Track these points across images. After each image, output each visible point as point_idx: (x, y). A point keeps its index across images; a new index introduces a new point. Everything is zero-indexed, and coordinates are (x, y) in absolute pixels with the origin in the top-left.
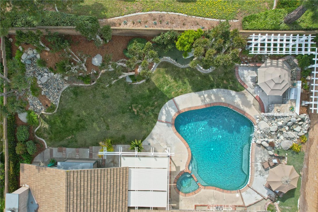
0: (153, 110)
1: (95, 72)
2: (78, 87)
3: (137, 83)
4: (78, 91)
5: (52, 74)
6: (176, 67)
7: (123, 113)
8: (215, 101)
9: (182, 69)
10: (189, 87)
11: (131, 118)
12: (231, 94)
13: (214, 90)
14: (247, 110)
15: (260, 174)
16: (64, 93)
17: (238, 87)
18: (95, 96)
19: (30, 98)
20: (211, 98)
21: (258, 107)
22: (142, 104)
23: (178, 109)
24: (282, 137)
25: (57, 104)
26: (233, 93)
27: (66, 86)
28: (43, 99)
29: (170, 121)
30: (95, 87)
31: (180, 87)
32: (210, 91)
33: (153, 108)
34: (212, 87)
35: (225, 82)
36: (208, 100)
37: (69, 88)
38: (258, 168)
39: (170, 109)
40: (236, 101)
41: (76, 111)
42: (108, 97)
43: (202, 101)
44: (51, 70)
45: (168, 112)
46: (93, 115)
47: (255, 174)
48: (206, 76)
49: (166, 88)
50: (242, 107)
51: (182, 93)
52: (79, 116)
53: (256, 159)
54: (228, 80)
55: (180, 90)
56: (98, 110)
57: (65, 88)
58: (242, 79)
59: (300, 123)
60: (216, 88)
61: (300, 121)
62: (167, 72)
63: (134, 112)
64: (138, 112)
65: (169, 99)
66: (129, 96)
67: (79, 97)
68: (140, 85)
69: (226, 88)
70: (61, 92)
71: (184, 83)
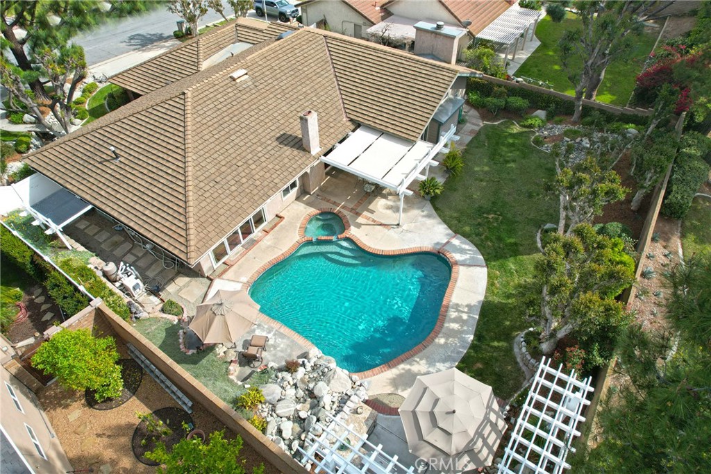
0: (478, 235)
3: (539, 235)
7: (494, 203)
8: (446, 325)
10: (496, 300)
11: (481, 207)
13: (471, 338)
19: (564, 128)
20: (455, 320)
21: (386, 401)
22: (497, 227)
23: (463, 265)
25: (543, 149)
29: (446, 248)
31: (503, 286)
32: (473, 329)
33: (483, 237)
34: (479, 336)
35: (479, 365)
36: (453, 314)
38: (263, 330)
39: (467, 256)
40: (423, 362)
41: (523, 161)
43: (457, 305)
45: (462, 251)
48: (507, 336)
49: (512, 267)
50: (403, 367)
51: (491, 284)
53: (282, 336)
54: (480, 371)
55: (498, 285)
56: (513, 180)
60: (473, 341)
63: (488, 214)
64: (486, 218)
65: (487, 260)
66: (519, 218)
71: (509, 296)
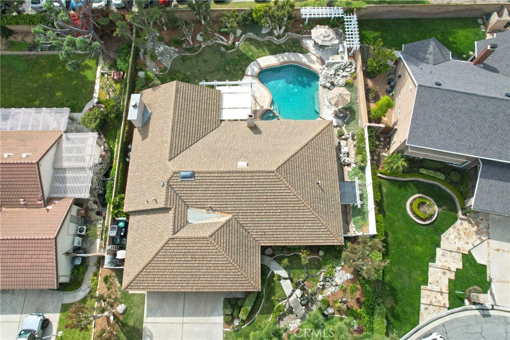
0: (241, 68)
1: (198, 45)
2: (185, 56)
3: (229, 51)
4: (185, 58)
5: (167, 47)
6: (257, 40)
7: (219, 71)
8: (287, 60)
9: (262, 42)
10: (268, 52)
11: (225, 74)
12: (299, 56)
13: (286, 53)
14: (312, 65)
15: (328, 108)
16: (175, 60)
17: (304, 51)
18: (197, 61)
19: (149, 62)
20: (284, 59)
21: (320, 63)
22: (233, 65)
23: (260, 66)
24: (339, 78)
25: (169, 67)
26: (301, 55)
27: (176, 55)
28: (158, 63)
29: (254, 75)
30: (198, 56)
31: (261, 53)
32: (283, 54)
33: (241, 67)
34: (284, 52)
35: (294, 48)
36: (282, 60)
37: (178, 57)
38: (325, 103)
39: (254, 67)
40: (303, 60)
41: (183, 71)
42: (207, 61)
43: (278, 60)
44: (167, 44)
45: (252, 70)
46: (195, 73)
47: (324, 108)
48: (280, 46)
49: (250, 53)
50: (308, 64)
51: (262, 56)
52: (185, 74)
53: (323, 97)
54: (296, 47)
55: (261, 54)
56: (199, 70)
57: (175, 57)
58: (306, 46)
59: (350, 66)
61: (349, 65)
62: (251, 44)
63: (227, 70)
64: (229, 70)
65: (253, 61)
66: (223, 60)
67: (185, 62)
68: (231, 53)
69: (295, 52)
70: (172, 59)
71: (264, 50)
